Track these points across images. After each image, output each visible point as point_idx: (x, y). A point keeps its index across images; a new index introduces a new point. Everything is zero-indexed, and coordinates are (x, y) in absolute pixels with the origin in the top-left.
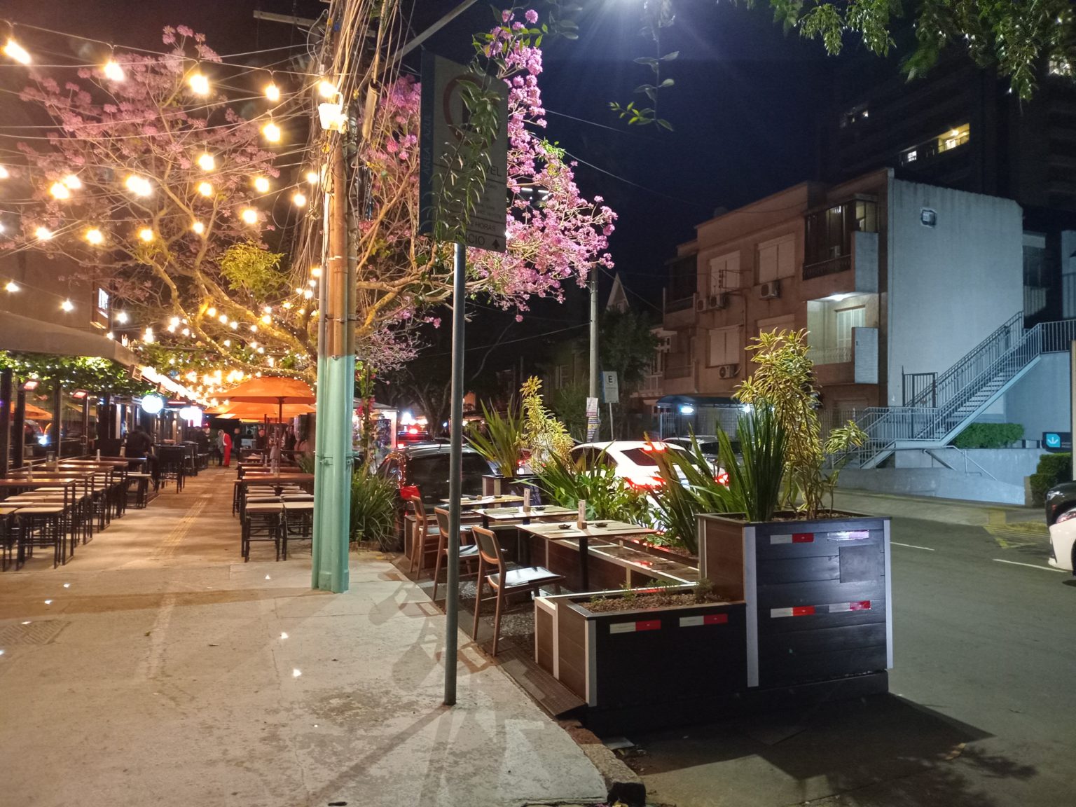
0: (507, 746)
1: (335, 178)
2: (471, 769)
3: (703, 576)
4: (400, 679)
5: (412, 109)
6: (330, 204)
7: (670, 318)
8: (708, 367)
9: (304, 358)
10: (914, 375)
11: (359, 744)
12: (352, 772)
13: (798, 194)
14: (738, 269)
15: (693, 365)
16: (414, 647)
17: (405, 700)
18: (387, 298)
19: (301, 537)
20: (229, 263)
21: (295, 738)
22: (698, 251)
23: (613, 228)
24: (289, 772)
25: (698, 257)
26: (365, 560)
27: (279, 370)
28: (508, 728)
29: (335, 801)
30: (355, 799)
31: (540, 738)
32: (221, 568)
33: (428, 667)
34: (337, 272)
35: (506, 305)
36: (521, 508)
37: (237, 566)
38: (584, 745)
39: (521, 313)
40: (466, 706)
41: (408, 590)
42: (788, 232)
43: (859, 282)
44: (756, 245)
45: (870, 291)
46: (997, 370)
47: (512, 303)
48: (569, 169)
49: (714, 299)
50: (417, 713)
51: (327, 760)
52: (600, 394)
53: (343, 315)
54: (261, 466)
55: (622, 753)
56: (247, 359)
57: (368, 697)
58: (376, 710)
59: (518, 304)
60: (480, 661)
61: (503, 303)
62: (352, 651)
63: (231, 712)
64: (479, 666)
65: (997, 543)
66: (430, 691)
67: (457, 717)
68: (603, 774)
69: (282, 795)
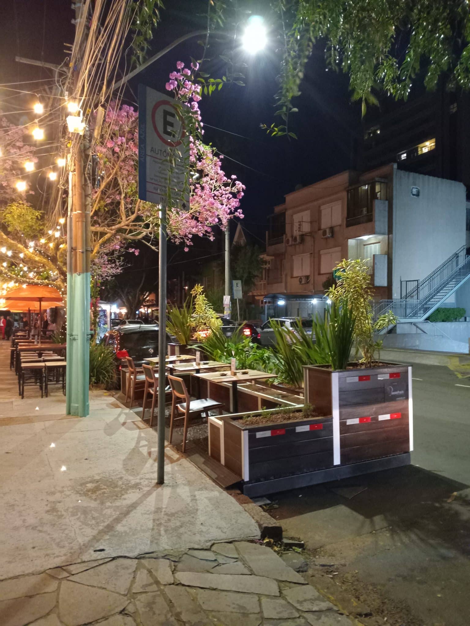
0: (199, 508)
1: (76, 162)
2: (178, 524)
3: (307, 402)
4: (128, 469)
5: (122, 121)
6: (73, 178)
7: (271, 249)
8: (292, 277)
9: (55, 274)
10: (407, 281)
11: (108, 512)
12: (106, 530)
13: (343, 178)
14: (309, 220)
15: (284, 276)
16: (134, 449)
17: (133, 482)
18: (106, 237)
19: (55, 382)
20: (7, 215)
21: (67, 510)
22: (286, 210)
23: (242, 194)
24: (66, 532)
25: (287, 213)
26: (97, 396)
27: (39, 281)
28: (197, 497)
29: (98, 549)
30: (110, 547)
31: (218, 502)
32: (7, 403)
33: (144, 461)
34: (78, 221)
35: (178, 241)
36: (194, 363)
37: (17, 401)
38: (244, 505)
39: (188, 246)
40: (171, 485)
41: (126, 414)
42: (336, 200)
43: (377, 229)
44: (319, 207)
45: (383, 234)
46: (451, 278)
47: (182, 240)
48: (218, 160)
49: (296, 238)
50: (141, 490)
51: (89, 522)
52: (231, 293)
53: (83, 248)
54: (28, 339)
55: (265, 507)
56: (19, 275)
57: (110, 482)
58: (116, 489)
59: (186, 241)
60: (175, 456)
61: (177, 240)
62: (96, 453)
63: (25, 495)
64: (175, 459)
65: (455, 375)
66: (148, 476)
67: (166, 491)
68: (257, 522)
69: (64, 547)
